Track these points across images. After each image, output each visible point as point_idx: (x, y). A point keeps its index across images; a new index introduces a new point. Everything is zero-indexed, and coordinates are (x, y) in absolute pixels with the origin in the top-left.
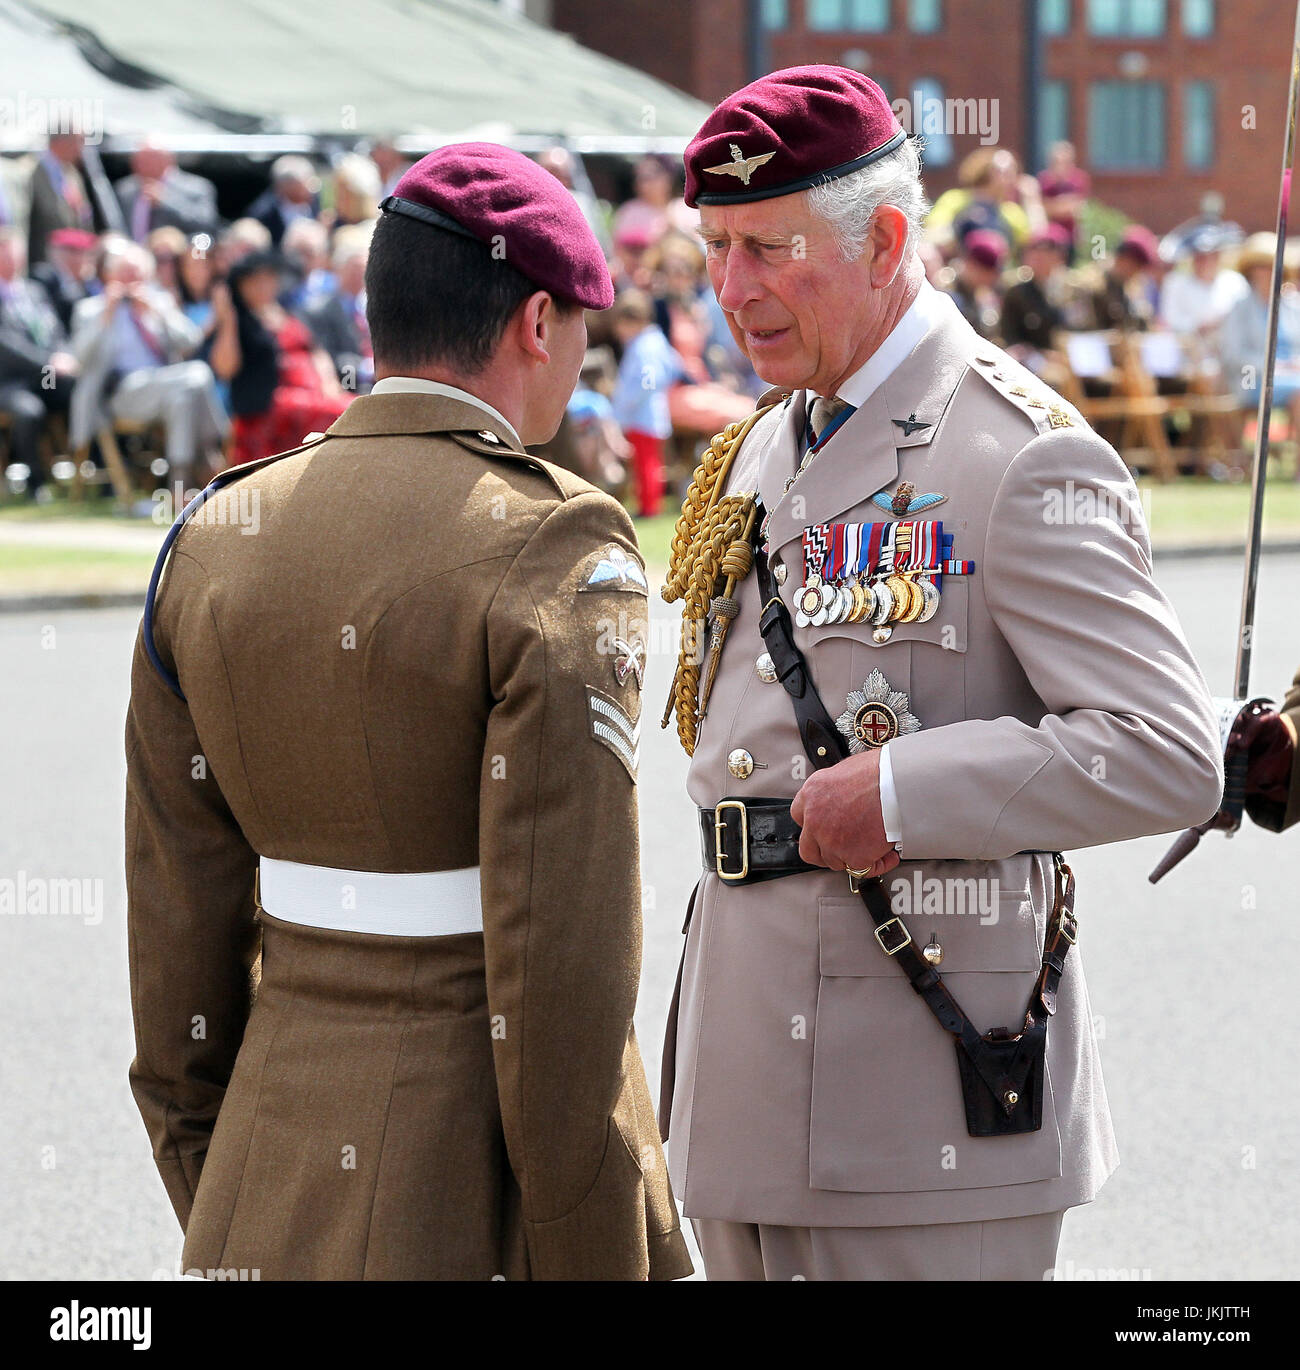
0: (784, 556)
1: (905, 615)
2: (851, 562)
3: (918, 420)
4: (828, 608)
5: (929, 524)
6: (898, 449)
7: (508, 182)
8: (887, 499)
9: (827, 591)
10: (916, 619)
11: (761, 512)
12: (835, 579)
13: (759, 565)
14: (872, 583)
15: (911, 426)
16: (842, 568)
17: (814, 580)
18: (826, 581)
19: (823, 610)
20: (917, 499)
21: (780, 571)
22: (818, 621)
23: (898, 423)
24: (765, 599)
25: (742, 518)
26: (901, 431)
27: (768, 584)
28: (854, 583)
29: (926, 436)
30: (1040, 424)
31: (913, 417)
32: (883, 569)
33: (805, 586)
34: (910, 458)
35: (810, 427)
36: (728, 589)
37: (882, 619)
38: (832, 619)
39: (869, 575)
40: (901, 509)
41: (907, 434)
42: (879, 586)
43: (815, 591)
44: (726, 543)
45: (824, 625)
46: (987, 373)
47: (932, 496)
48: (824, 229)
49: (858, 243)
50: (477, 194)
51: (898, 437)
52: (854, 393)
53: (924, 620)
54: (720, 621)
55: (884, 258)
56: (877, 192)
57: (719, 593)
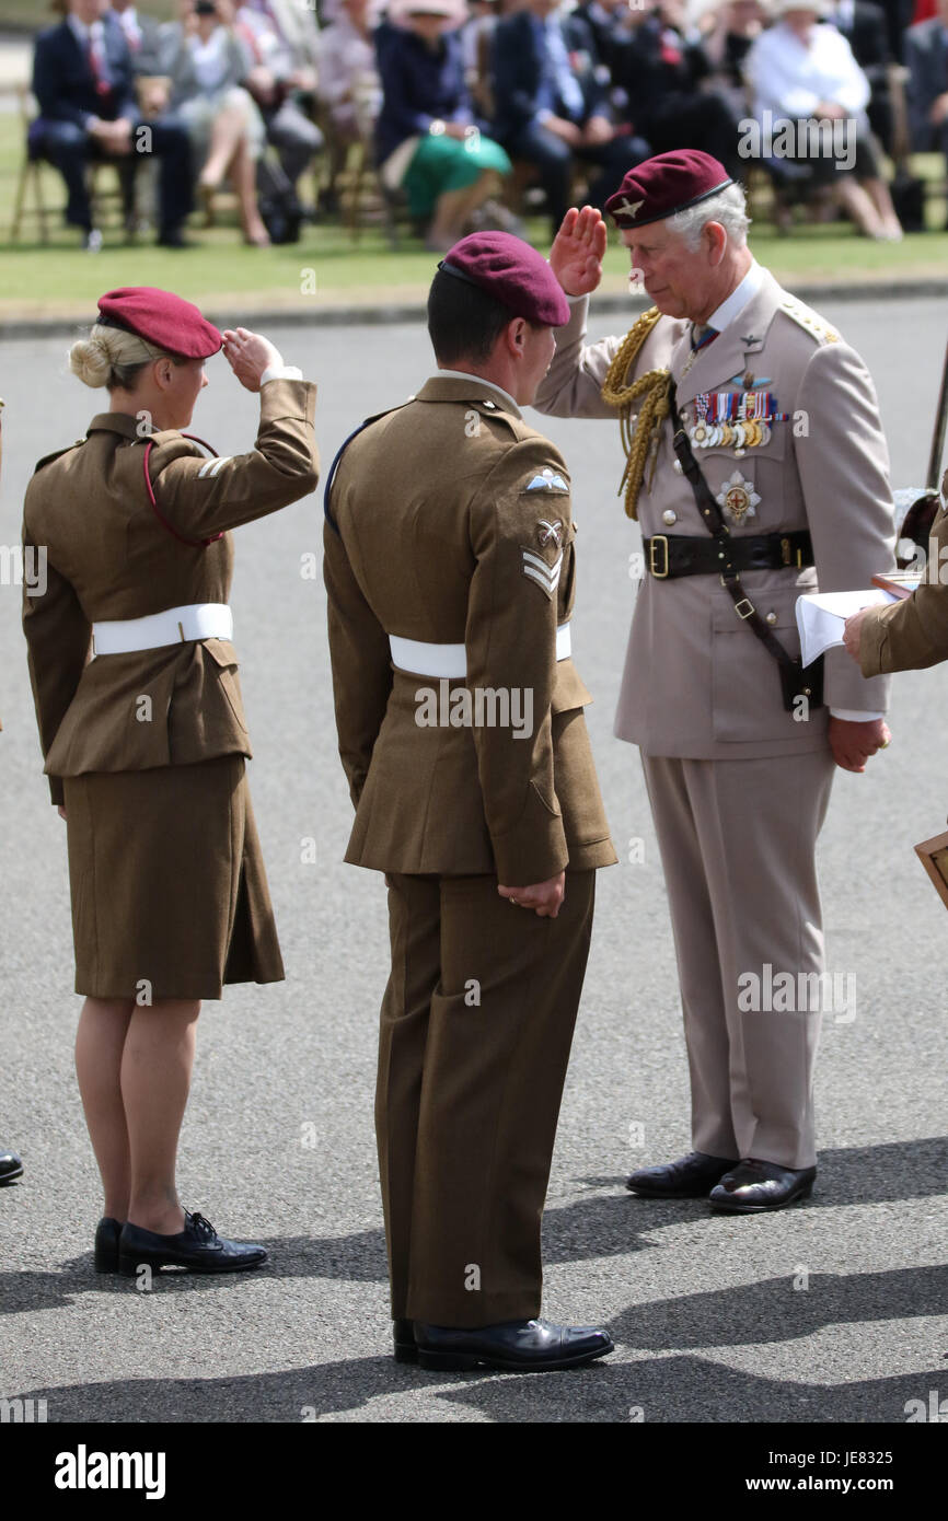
0: (686, 409)
1: (752, 442)
2: (722, 413)
3: (755, 337)
4: (710, 438)
5: (765, 394)
6: (745, 354)
8: (740, 380)
9: (709, 429)
10: (757, 446)
11: (673, 388)
12: (712, 420)
13: (673, 413)
14: (734, 425)
15: (750, 342)
16: (717, 417)
17: (702, 423)
18: (709, 424)
19: (707, 440)
20: (758, 380)
21: (684, 416)
22: (704, 445)
23: (744, 340)
24: (676, 431)
26: (745, 344)
27: (678, 423)
28: (724, 425)
29: (758, 346)
30: (821, 340)
31: (751, 337)
32: (740, 418)
33: (697, 426)
34: (752, 359)
37: (740, 443)
38: (711, 445)
39: (732, 421)
40: (748, 386)
41: (749, 346)
42: (737, 428)
43: (703, 429)
44: (656, 400)
45: (708, 448)
46: (788, 311)
47: (765, 380)
48: (676, 239)
49: (695, 244)
50: (483, 261)
51: (744, 347)
52: (717, 322)
53: (763, 444)
54: (655, 441)
55: (715, 249)
56: (704, 216)
57: (654, 426)
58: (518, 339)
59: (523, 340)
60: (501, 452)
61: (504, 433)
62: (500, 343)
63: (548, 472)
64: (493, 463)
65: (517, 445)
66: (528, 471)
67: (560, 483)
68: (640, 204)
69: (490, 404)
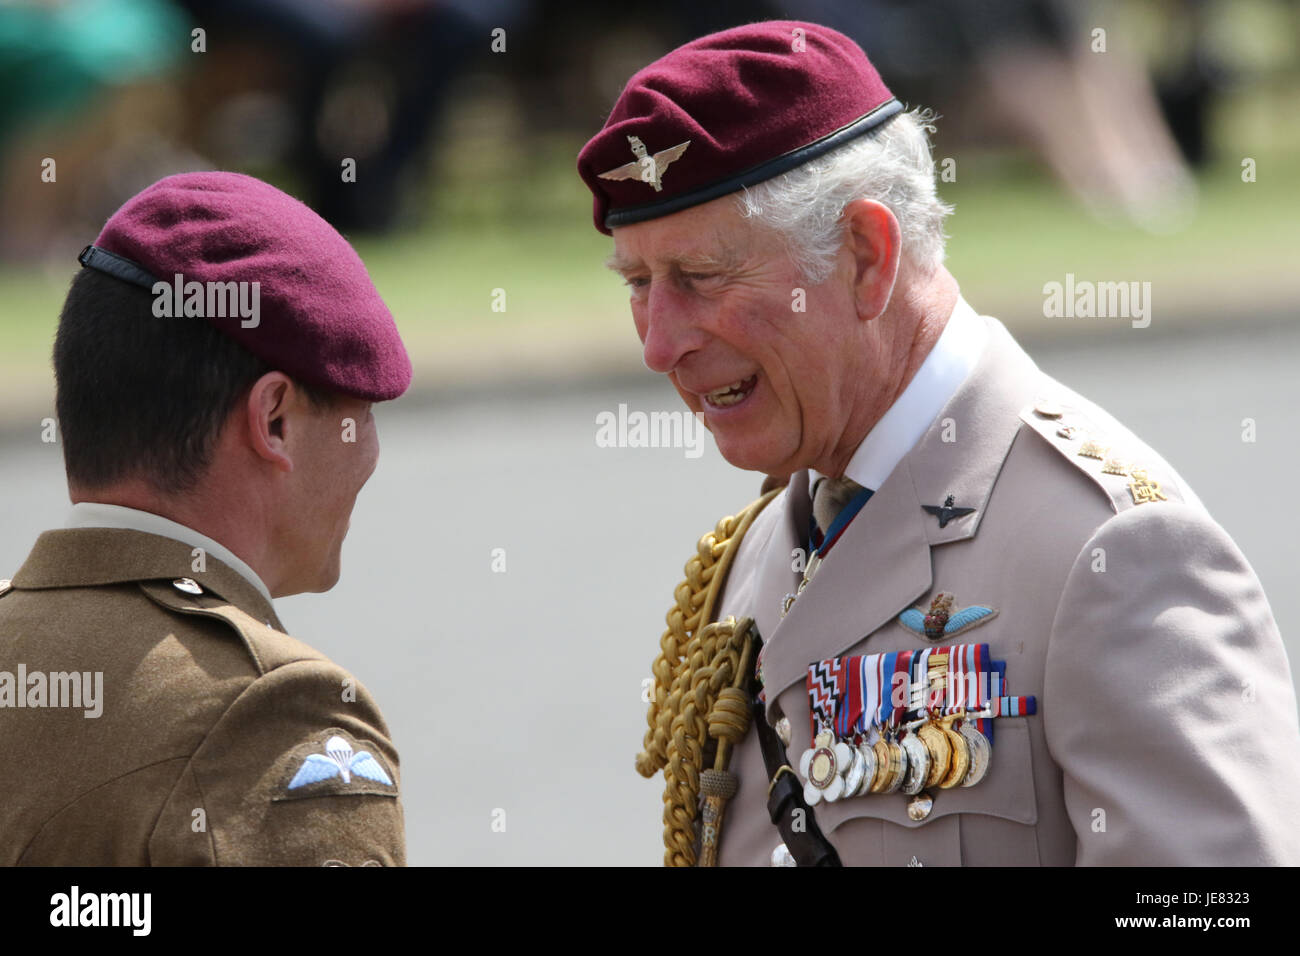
0: (785, 705)
1: (946, 777)
2: (871, 709)
3: (958, 503)
4: (844, 775)
5: (971, 648)
6: (933, 548)
7: (229, 223)
8: (918, 617)
9: (842, 751)
10: (960, 784)
11: (758, 643)
12: (851, 733)
13: (757, 720)
14: (901, 736)
15: (949, 513)
16: (860, 718)
17: (825, 737)
18: (839, 737)
19: (838, 780)
20: (958, 615)
21: (784, 728)
22: (832, 794)
23: (931, 510)
24: (771, 771)
25: (732, 655)
26: (934, 521)
27: (775, 753)
28: (877, 737)
29: (968, 525)
30: (1118, 499)
31: (949, 501)
32: (914, 716)
33: (813, 746)
34: (950, 560)
35: (813, 521)
36: (719, 759)
37: (917, 783)
38: (850, 791)
39: (896, 725)
40: (936, 631)
41: (943, 525)
42: (909, 741)
43: (827, 752)
44: (713, 692)
45: (842, 800)
47: (978, 609)
48: (773, 243)
49: (824, 257)
50: (186, 239)
51: (931, 527)
52: (869, 469)
53: (971, 782)
54: (712, 804)
55: (871, 276)
56: (846, 186)
57: (709, 764)
58: (277, 427)
59: (289, 427)
60: (217, 702)
61: (223, 653)
62: (231, 438)
63: (338, 743)
64: (201, 728)
65: (259, 681)
66: (289, 747)
67: (371, 767)
68: (678, 151)
69: (189, 587)
